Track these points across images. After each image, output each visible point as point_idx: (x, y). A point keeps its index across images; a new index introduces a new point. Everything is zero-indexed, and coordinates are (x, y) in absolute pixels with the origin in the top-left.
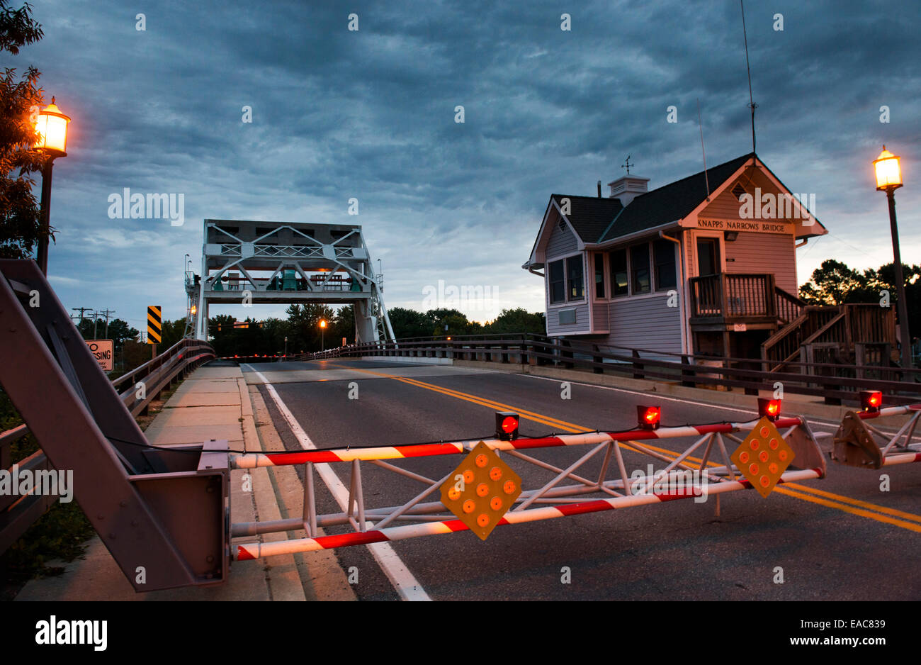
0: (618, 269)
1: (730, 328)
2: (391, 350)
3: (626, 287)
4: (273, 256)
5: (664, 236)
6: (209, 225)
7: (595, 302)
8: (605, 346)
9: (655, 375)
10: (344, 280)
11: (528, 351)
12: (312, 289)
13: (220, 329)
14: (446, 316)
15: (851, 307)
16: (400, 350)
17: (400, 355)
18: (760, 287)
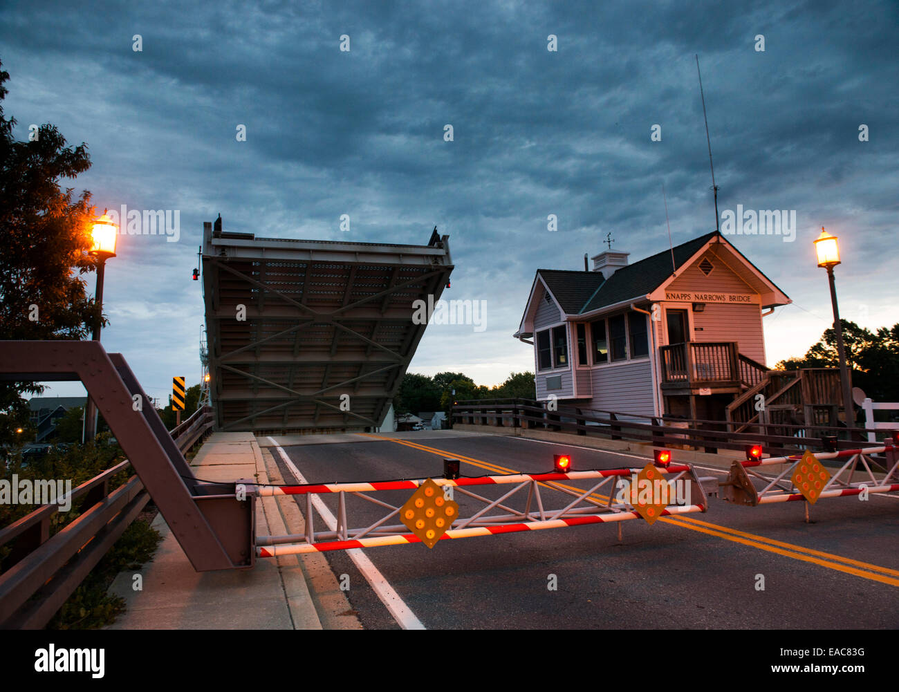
0: (598, 338)
1: (695, 392)
3: (606, 354)
5: (635, 309)
7: (578, 369)
8: (587, 409)
9: (629, 436)
11: (520, 415)
14: (454, 381)
15: (807, 372)
18: (724, 353)
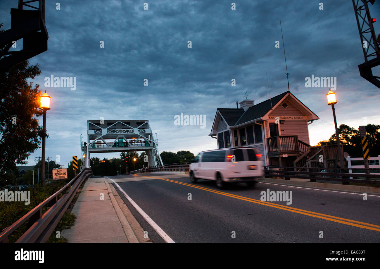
0: (242, 135)
1: (281, 156)
2: (161, 169)
3: (246, 142)
4: (114, 134)
5: (257, 123)
6: (89, 122)
10: (142, 142)
12: (130, 146)
13: (94, 163)
14: (185, 154)
15: (325, 146)
16: (165, 169)
17: (165, 170)
18: (292, 140)
